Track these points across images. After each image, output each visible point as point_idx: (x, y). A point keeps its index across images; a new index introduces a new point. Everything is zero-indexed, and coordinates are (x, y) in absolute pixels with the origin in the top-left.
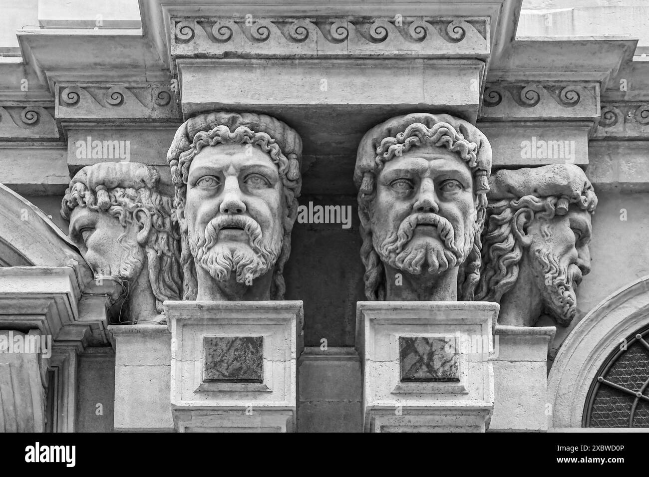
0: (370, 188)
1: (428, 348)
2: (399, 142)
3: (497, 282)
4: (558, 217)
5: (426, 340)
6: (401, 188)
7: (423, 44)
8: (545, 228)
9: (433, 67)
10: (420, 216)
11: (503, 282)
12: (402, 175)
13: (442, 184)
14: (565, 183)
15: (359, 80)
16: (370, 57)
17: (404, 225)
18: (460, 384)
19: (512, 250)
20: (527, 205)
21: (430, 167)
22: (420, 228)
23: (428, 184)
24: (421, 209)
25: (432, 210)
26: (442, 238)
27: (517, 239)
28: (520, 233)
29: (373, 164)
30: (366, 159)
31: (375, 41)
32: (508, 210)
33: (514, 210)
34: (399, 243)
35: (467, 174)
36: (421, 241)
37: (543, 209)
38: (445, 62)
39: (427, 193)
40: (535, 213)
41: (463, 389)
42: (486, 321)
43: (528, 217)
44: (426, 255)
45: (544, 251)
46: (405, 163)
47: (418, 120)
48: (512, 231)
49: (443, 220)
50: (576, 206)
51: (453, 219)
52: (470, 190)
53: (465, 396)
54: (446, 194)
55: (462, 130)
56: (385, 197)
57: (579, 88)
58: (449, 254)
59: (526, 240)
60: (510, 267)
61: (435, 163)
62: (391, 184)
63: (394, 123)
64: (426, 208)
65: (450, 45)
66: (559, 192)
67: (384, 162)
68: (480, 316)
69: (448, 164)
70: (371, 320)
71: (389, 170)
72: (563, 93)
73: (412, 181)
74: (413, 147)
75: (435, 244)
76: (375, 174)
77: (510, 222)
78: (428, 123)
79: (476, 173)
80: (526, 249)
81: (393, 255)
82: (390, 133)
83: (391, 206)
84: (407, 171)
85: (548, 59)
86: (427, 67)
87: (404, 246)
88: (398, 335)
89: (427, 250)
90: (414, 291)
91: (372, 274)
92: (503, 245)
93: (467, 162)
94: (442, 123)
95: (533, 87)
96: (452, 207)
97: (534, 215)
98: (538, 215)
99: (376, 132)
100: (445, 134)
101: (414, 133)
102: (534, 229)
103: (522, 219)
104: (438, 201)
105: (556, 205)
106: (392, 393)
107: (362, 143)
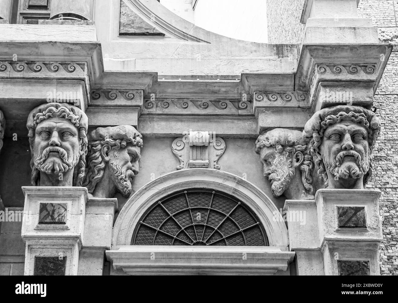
0: (32, 135)
1: (53, 208)
2: (44, 115)
3: (93, 178)
4: (122, 148)
5: (52, 204)
6: (44, 135)
7: (57, 73)
8: (116, 153)
9: (61, 83)
10: (51, 148)
11: (96, 177)
12: (44, 129)
13: (62, 134)
14: (124, 134)
15: (28, 88)
16: (33, 78)
17: (44, 152)
18: (66, 225)
19: (101, 163)
20: (107, 143)
21: (56, 126)
22: (51, 153)
23: (55, 134)
24: (52, 145)
25: (57, 145)
26: (61, 157)
27: (103, 158)
28: (104, 156)
29: (32, 125)
30: (30, 122)
31: (36, 71)
32: (100, 145)
33: (102, 145)
34: (42, 160)
35: (75, 130)
36: (51, 159)
37: (115, 145)
38: (66, 81)
39: (55, 138)
40: (112, 146)
41: (68, 227)
42: (81, 196)
43: (108, 148)
44: (53, 165)
45: (115, 163)
46: (46, 124)
47: (52, 106)
48: (101, 155)
49: (62, 150)
50: (130, 143)
51: (67, 149)
52: (77, 136)
53: (68, 231)
54: (65, 138)
55: (72, 110)
56: (37, 139)
57: (134, 92)
58: (65, 165)
59: (107, 159)
60: (99, 171)
61: (59, 125)
62: (40, 133)
63: (42, 107)
64: (54, 144)
65: (68, 73)
66: (122, 138)
67: (37, 124)
68: (78, 193)
69: (65, 125)
70: (28, 195)
71: (39, 127)
72: (127, 94)
73: (49, 132)
74: (49, 117)
75: (58, 160)
76: (34, 129)
77: (100, 150)
78: (57, 107)
79: (79, 129)
80: (107, 163)
81: (39, 165)
82: (40, 111)
83: (39, 143)
84: (46, 128)
85: (120, 80)
86: (58, 83)
87: (44, 161)
88: (39, 202)
89: (54, 163)
90: (50, 181)
91: (34, 174)
92: (96, 161)
93: (74, 124)
94: (62, 107)
95: (115, 91)
96: (67, 144)
97: (111, 147)
98: (113, 148)
99: (35, 111)
100: (64, 112)
101: (50, 111)
102: (111, 154)
103: (106, 149)
104: (60, 141)
105: (120, 143)
106: (34, 229)
107: (29, 115)
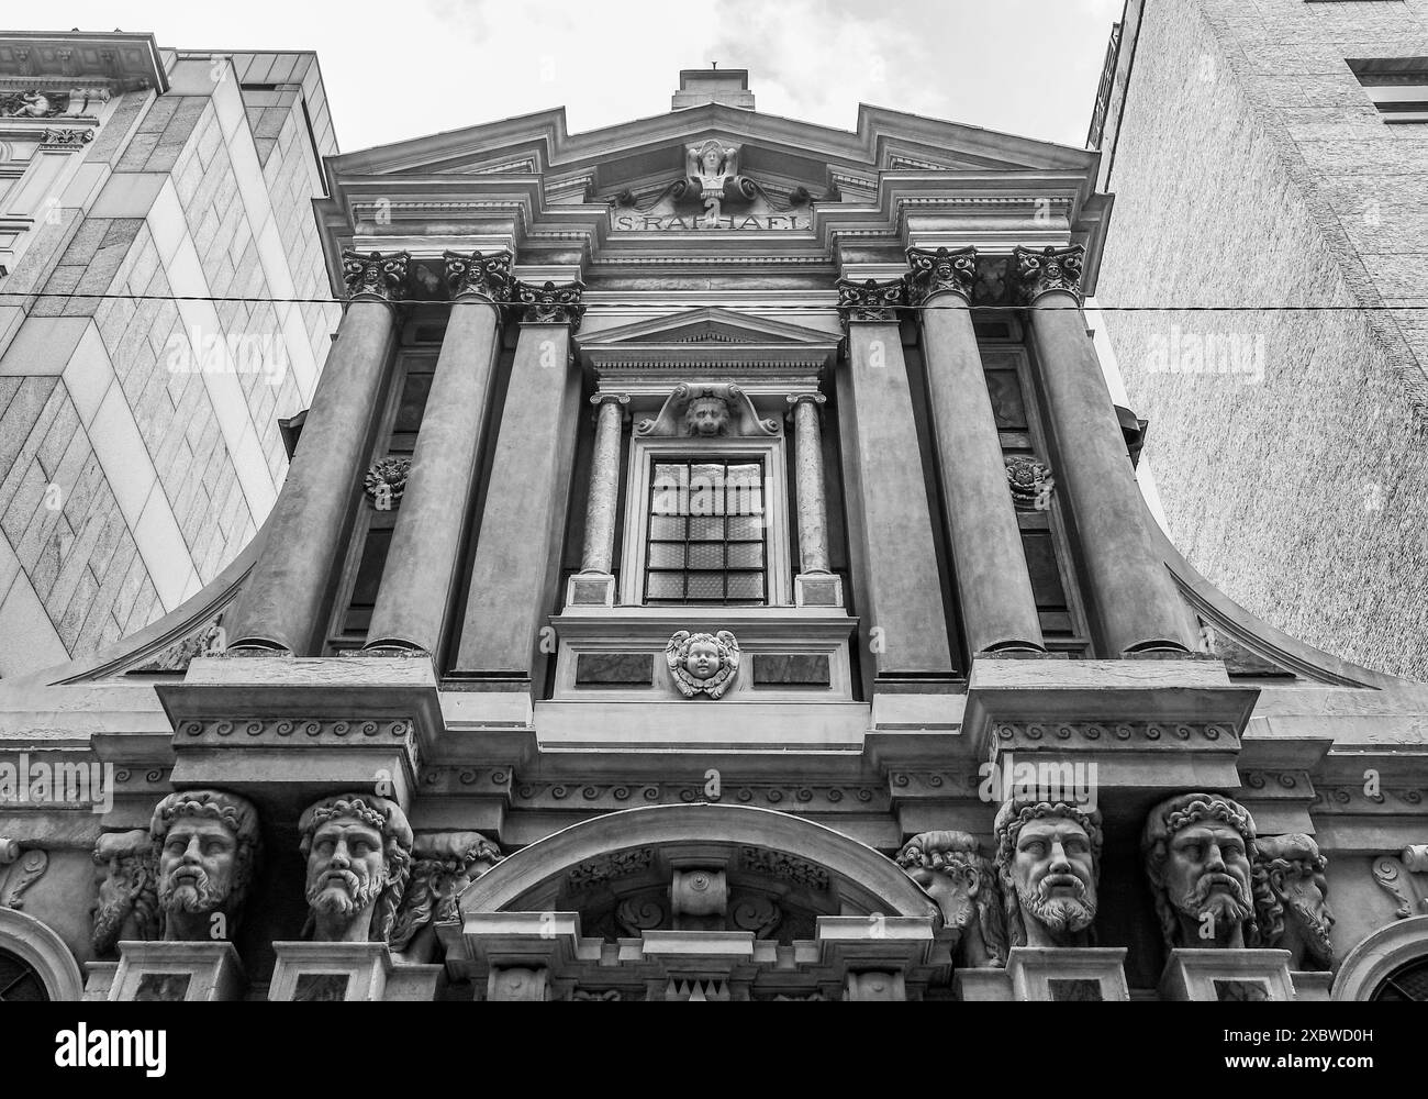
0: (1164, 852)
1: (1241, 990)
2: (1186, 816)
3: (1269, 932)
4: (1305, 877)
5: (1237, 983)
6: (1193, 852)
7: (1189, 741)
8: (1298, 886)
9: (1199, 759)
10: (1215, 876)
11: (1275, 932)
12: (1192, 842)
14: (1306, 849)
15: (1145, 768)
16: (1151, 751)
17: (1201, 883)
19: (1276, 905)
20: (1278, 866)
22: (1215, 886)
25: (1222, 871)
27: (1277, 895)
28: (1279, 890)
29: (1165, 833)
30: (1158, 828)
31: (1151, 739)
32: (1264, 871)
33: (1269, 871)
34: (1199, 898)
36: (1218, 897)
37: (1292, 870)
38: (1208, 755)
39: (1216, 857)
40: (1287, 873)
43: (1281, 877)
44: (1224, 908)
45: (1302, 904)
46: (1193, 833)
47: (1198, 799)
48: (1272, 888)
50: (1317, 868)
54: (1229, 858)
55: (1232, 806)
56: (1180, 860)
57: (1293, 774)
58: (1242, 907)
60: (1276, 918)
62: (1183, 849)
63: (1178, 801)
64: (1217, 869)
65: (1210, 742)
66: (1303, 857)
67: (1174, 831)
70: (1186, 966)
72: (1282, 778)
73: (1201, 847)
75: (1229, 899)
76: (1167, 841)
77: (1269, 881)
78: (1206, 800)
80: (1286, 904)
81: (1195, 908)
82: (1176, 808)
83: (1187, 868)
84: (1197, 839)
86: (1193, 759)
87: (1204, 901)
88: (1212, 979)
89: (1225, 905)
91: (1170, 925)
92: (1268, 900)
93: (1241, 832)
94: (1217, 802)
95: (1257, 773)
96: (1236, 869)
97: (1286, 874)
98: (1289, 875)
99: (1163, 808)
100: (1222, 809)
101: (1197, 808)
102: (1288, 885)
105: (1302, 867)
